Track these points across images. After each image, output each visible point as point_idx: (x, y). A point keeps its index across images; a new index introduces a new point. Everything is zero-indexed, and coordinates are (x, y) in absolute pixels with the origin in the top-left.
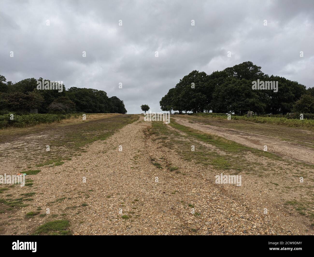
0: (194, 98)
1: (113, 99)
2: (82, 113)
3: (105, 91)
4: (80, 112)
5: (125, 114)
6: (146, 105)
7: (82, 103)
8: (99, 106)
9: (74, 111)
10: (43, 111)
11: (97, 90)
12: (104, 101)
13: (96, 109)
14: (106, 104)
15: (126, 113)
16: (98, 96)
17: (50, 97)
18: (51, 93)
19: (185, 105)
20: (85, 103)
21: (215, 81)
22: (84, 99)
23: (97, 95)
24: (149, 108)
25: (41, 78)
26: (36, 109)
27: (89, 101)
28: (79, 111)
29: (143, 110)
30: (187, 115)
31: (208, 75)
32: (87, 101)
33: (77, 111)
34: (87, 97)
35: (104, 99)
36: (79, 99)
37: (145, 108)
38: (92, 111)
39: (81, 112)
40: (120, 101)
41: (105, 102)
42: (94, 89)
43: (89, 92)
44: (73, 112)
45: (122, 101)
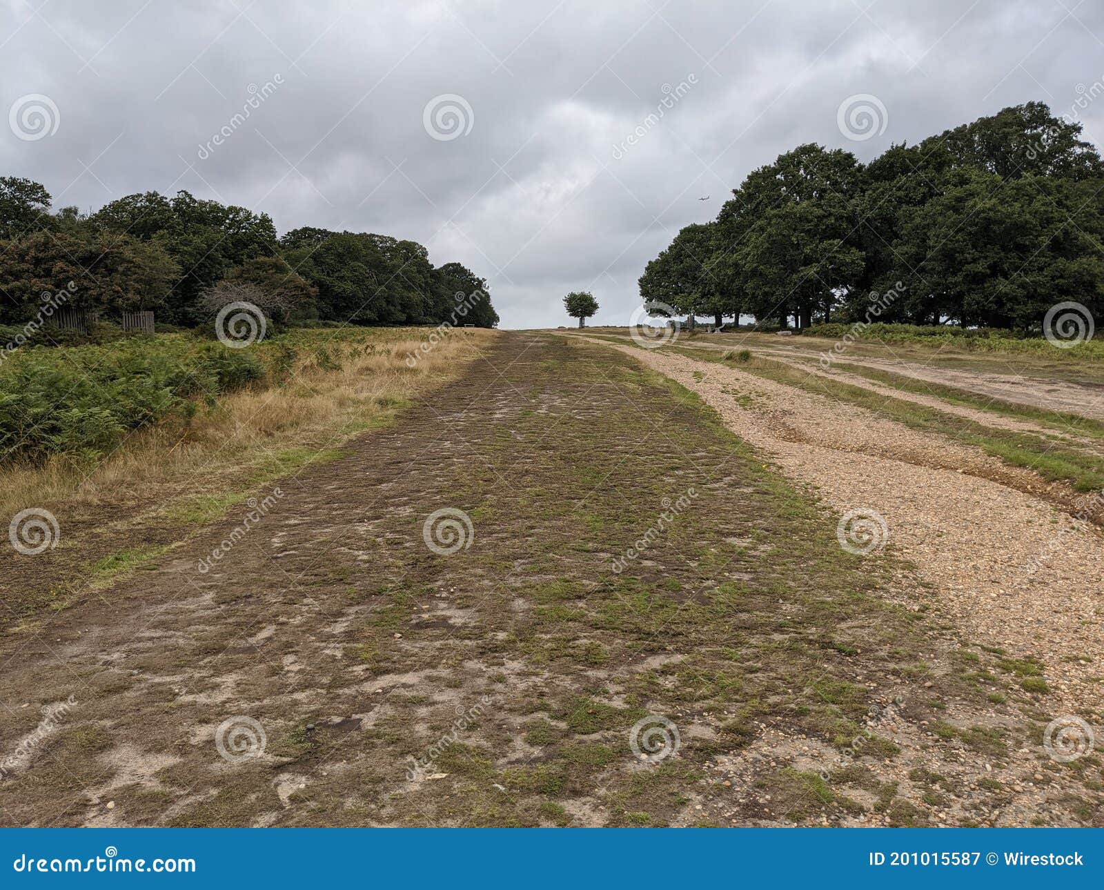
0: (808, 261)
1: (448, 273)
2: (339, 324)
3: (420, 244)
4: (334, 320)
5: (490, 327)
6: (586, 292)
7: (340, 286)
8: (402, 298)
9: (309, 318)
10: (196, 317)
11: (393, 240)
12: (420, 279)
13: (392, 308)
14: (425, 290)
15: (497, 325)
16: (395, 262)
17: (220, 264)
18: (224, 249)
19: (766, 294)
20: (349, 287)
21: (899, 189)
22: (344, 273)
23: (391, 259)
24: (595, 306)
25: (184, 192)
26: (149, 310)
27: (363, 281)
28: (329, 319)
29: (571, 315)
30: (787, 335)
31: (861, 167)
32: (358, 282)
33: (321, 318)
34: (357, 263)
35: (419, 272)
36: (328, 275)
37: (581, 306)
38: (377, 319)
39: (334, 323)
40: (474, 280)
41: (423, 285)
42: (380, 235)
43: (365, 247)
44: (308, 321)
45: (481, 279)
